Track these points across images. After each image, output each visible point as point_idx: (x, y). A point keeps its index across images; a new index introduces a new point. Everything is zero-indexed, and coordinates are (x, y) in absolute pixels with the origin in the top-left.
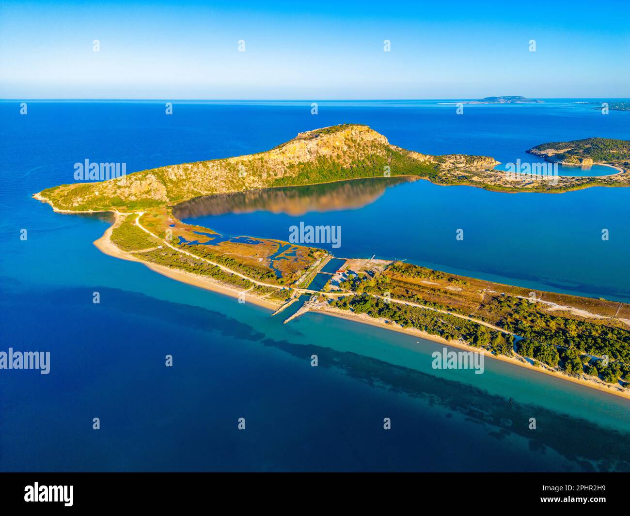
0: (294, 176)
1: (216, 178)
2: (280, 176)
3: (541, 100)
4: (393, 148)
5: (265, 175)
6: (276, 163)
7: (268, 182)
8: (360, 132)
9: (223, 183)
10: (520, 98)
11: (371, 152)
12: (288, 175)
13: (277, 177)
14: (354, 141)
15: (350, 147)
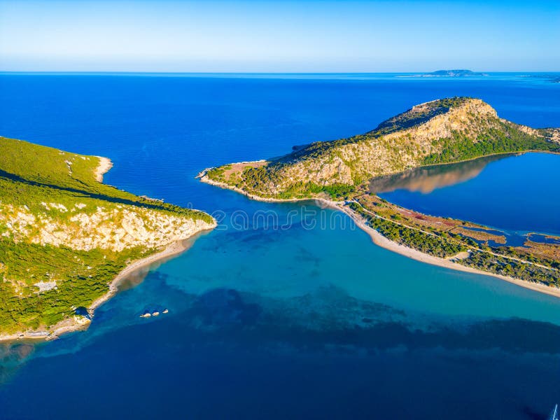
0: (439, 153)
1: (379, 158)
2: (427, 153)
3: (485, 73)
4: (503, 121)
5: (416, 153)
6: (422, 140)
7: (420, 159)
8: (476, 105)
9: (387, 163)
10: (468, 72)
11: (490, 127)
12: (434, 152)
13: (425, 155)
14: (473, 115)
15: (472, 122)
